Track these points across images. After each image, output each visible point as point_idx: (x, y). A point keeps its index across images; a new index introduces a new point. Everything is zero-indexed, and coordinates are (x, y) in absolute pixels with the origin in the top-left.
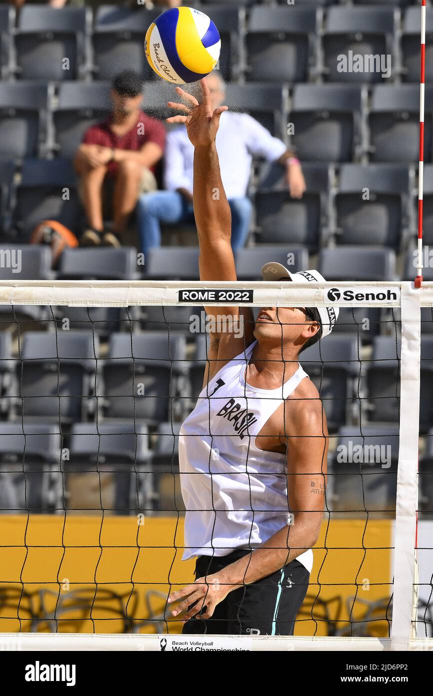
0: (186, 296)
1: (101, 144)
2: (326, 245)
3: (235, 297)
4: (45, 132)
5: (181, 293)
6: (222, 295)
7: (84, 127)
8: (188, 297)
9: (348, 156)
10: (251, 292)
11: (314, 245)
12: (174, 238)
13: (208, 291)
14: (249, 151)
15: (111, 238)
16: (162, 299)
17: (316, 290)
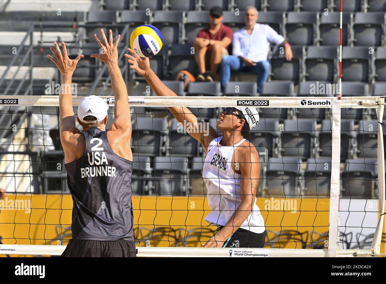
0: (240, 103)
1: (205, 38)
2: (302, 81)
3: (261, 103)
4: (181, 32)
5: (238, 102)
6: (256, 103)
7: (198, 30)
8: (241, 103)
9: (311, 43)
10: (268, 101)
11: (297, 81)
12: (237, 78)
13: (250, 101)
14: (268, 40)
15: (210, 78)
16: (230, 104)
17: (296, 100)
